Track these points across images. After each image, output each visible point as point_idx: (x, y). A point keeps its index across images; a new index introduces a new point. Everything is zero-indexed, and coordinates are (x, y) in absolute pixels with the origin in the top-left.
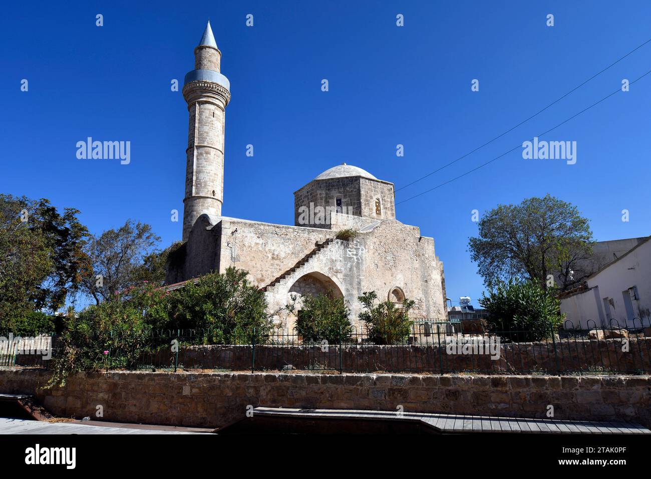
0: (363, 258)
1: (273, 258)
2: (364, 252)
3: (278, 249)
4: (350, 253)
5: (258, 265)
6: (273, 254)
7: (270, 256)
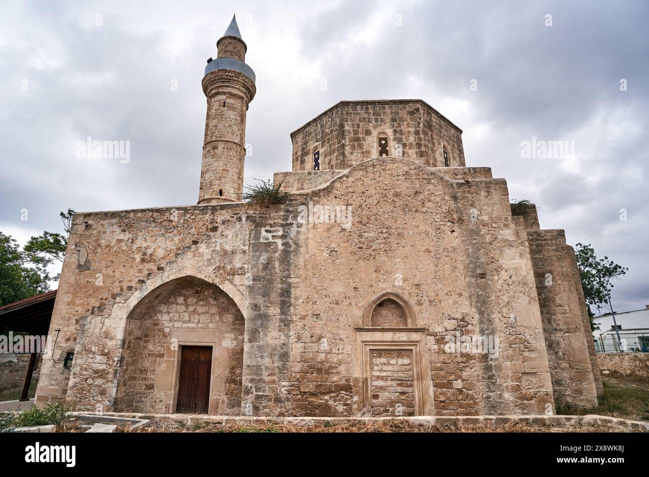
0: (302, 241)
1: (143, 260)
2: (303, 229)
3: (154, 245)
4: (269, 235)
5: (117, 274)
6: (145, 254)
7: (138, 257)
